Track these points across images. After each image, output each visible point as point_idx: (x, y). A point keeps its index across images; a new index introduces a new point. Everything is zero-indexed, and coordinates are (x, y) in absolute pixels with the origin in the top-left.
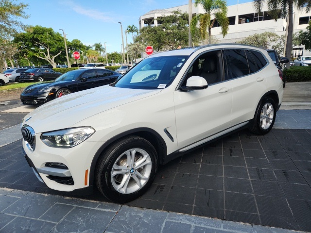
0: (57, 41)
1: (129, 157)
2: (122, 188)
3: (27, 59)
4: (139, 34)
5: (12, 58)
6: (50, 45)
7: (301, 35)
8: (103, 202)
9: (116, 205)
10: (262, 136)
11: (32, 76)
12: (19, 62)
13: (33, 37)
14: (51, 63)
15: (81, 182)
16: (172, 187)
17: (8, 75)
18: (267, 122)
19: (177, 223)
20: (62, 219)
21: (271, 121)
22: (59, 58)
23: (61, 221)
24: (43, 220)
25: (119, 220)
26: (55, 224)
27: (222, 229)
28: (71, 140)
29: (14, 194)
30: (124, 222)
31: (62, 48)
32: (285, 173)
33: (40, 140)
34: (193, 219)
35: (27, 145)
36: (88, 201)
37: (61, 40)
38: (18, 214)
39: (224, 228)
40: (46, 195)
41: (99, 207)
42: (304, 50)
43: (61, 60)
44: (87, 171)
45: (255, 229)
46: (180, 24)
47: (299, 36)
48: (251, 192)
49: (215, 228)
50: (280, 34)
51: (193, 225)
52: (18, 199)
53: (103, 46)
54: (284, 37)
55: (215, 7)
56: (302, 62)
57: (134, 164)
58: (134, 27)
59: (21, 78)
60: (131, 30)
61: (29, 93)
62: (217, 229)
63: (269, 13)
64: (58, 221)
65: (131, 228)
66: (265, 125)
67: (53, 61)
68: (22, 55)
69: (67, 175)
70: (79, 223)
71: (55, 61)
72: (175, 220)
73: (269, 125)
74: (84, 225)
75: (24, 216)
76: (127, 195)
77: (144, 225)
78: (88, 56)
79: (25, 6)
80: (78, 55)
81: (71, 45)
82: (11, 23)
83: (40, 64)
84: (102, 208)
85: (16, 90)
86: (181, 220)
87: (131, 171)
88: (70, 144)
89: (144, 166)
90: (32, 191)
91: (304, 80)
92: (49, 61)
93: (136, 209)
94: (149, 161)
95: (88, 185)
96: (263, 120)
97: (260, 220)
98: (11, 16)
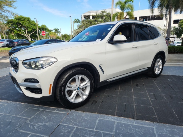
0: (32, 25)
1: (77, 80)
2: (72, 99)
3: (14, 35)
4: (81, 24)
5: (5, 34)
6: (28, 27)
7: (175, 29)
8: (59, 108)
9: (67, 110)
10: (155, 78)
11: (16, 44)
12: (8, 36)
13: (18, 22)
14: (28, 38)
15: (46, 92)
16: (102, 102)
17: (2, 42)
18: (158, 70)
19: (106, 120)
20: (33, 117)
21: (161, 70)
22: (33, 35)
23: (32, 118)
24: (20, 117)
25: (69, 118)
26: (28, 119)
27: (134, 124)
28: (42, 65)
29: (3, 103)
30: (73, 119)
31: (35, 29)
32: (171, 96)
33: (22, 65)
34: (116, 118)
35: (13, 70)
36: (50, 107)
37: (35, 25)
38: (5, 113)
39: (135, 123)
40: (23, 103)
41: (56, 111)
42: (176, 38)
43: (34, 36)
44: (51, 85)
45: (155, 125)
46: (105, 18)
47: (174, 30)
48: (151, 106)
49: (130, 124)
50: (162, 28)
51: (116, 122)
52: (5, 105)
53: (59, 30)
54: (165, 30)
55: (127, 8)
56: (175, 44)
57: (80, 85)
58: (78, 20)
59: (10, 45)
60: (76, 21)
61: (14, 51)
62: (131, 124)
63: (156, 16)
64: (30, 118)
65: (77, 122)
66: (157, 72)
67: (29, 37)
68: (11, 33)
69: (38, 87)
70: (44, 118)
71: (30, 37)
72: (105, 118)
73: (159, 72)
74: (47, 120)
75: (9, 114)
76: (74, 103)
77: (85, 120)
78: (50, 35)
79: (15, 2)
80: (44, 33)
81: (41, 28)
82: (5, 11)
83: (21, 38)
84: (58, 111)
85: (6, 51)
86: (109, 119)
87: (78, 89)
88: (41, 67)
89: (86, 87)
90: (14, 101)
91: (177, 53)
92: (27, 37)
93: (80, 112)
94: (89, 84)
95: (51, 95)
96: (156, 69)
97: (158, 120)
98: (6, 7)
